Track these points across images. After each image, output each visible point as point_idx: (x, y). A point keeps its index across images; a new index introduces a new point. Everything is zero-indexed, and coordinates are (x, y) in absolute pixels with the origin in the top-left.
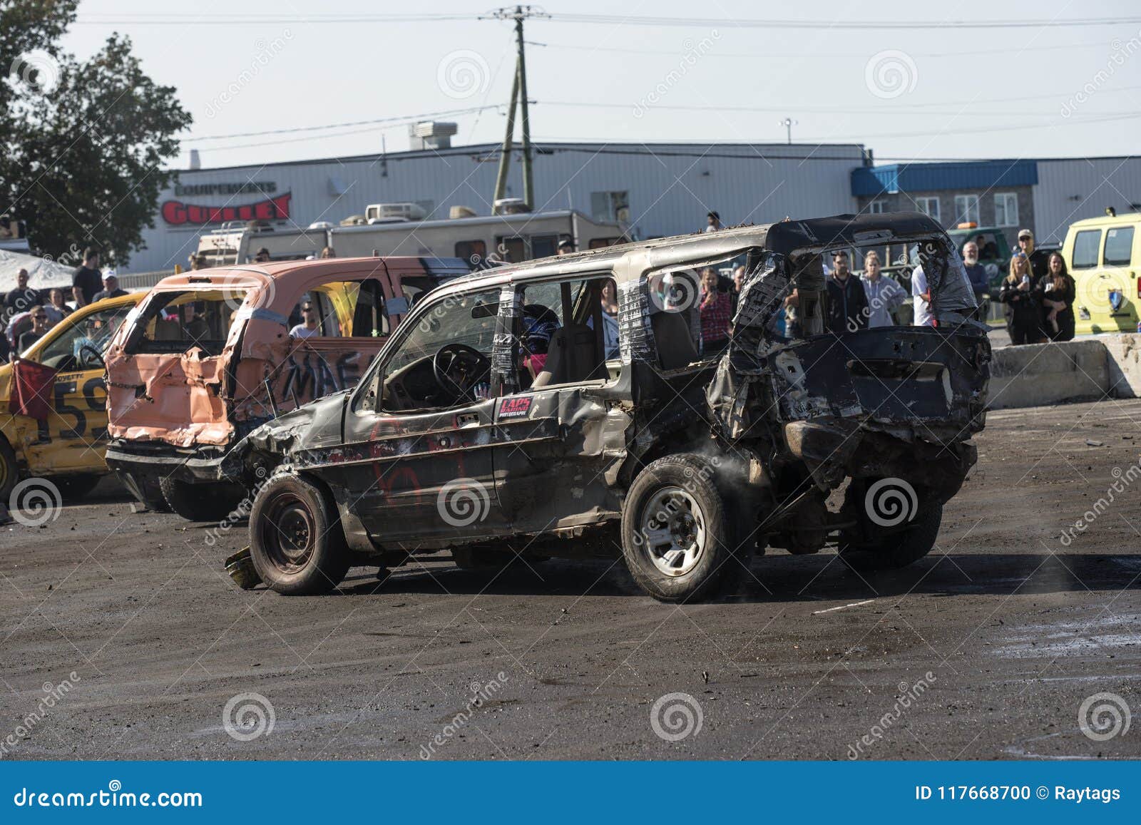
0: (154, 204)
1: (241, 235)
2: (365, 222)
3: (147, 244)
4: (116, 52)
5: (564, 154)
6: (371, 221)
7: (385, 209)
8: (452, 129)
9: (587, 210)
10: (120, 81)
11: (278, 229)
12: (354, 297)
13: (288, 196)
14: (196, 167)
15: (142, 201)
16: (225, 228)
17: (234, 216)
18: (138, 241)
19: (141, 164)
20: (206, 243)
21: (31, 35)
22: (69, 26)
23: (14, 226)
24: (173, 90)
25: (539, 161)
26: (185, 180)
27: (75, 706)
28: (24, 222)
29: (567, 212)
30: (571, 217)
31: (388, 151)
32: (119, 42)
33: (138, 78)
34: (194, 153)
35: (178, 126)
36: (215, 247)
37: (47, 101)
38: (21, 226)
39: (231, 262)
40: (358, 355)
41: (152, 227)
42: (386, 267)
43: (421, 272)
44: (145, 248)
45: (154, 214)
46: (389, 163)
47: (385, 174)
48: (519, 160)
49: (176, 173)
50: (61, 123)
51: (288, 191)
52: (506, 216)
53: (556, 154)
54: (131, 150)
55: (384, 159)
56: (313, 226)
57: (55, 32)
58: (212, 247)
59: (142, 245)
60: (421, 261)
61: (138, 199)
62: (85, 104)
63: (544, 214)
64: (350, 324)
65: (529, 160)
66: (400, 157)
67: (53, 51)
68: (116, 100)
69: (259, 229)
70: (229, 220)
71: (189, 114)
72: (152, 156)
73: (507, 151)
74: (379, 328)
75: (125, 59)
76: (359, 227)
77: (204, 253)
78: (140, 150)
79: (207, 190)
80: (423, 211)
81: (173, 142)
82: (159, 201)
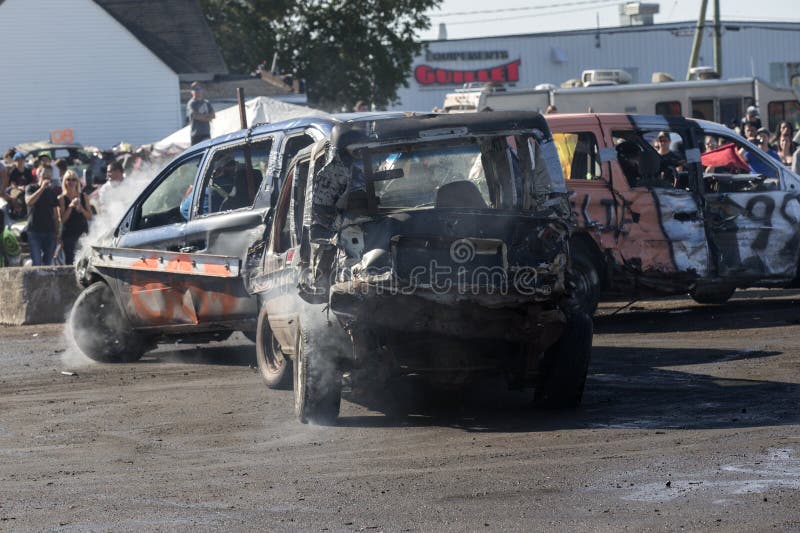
0: (408, 68)
1: (479, 94)
2: (581, 85)
3: (402, 101)
5: (748, 30)
6: (586, 84)
7: (599, 74)
8: (655, 9)
9: (767, 77)
11: (510, 89)
12: (572, 147)
13: (518, 63)
14: (443, 38)
15: (399, 65)
16: (467, 87)
18: (394, 97)
19: (398, 35)
20: (451, 100)
23: (296, 84)
25: (728, 37)
26: (434, 48)
27: (339, 475)
28: (304, 81)
29: (750, 79)
30: (753, 83)
34: (442, 26)
35: (430, 4)
36: (458, 104)
38: (301, 84)
40: (575, 194)
41: (407, 85)
42: (599, 120)
43: (628, 127)
44: (400, 104)
45: (408, 76)
46: (602, 36)
47: (598, 46)
48: (711, 35)
49: (426, 43)
51: (517, 58)
52: (699, 81)
53: (742, 31)
54: (391, 25)
55: (598, 33)
56: (539, 88)
58: (456, 103)
59: (398, 101)
60: (630, 118)
61: (396, 64)
63: (730, 80)
64: (569, 168)
65: (719, 35)
66: (611, 31)
69: (494, 89)
70: (469, 81)
72: (408, 29)
73: (701, 28)
74: (593, 172)
76: (577, 88)
77: (449, 108)
78: (399, 24)
79: (452, 56)
80: (629, 76)
81: (425, 17)
82: (413, 66)
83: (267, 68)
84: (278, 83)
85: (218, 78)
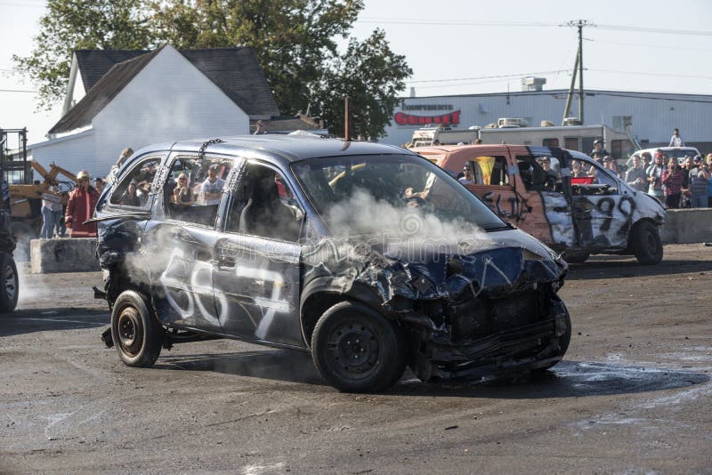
0: (391, 114)
1: (434, 131)
2: (498, 127)
4: (377, 37)
5: (600, 96)
6: (500, 127)
7: (509, 120)
8: (543, 81)
9: (611, 125)
10: (377, 52)
11: (453, 129)
12: (492, 165)
13: (459, 112)
14: (413, 96)
15: (386, 112)
16: (427, 127)
17: (431, 121)
18: (383, 132)
19: (386, 94)
20: (417, 134)
21: (334, 28)
22: (354, 24)
23: (321, 122)
24: (404, 57)
25: (587, 99)
26: (407, 103)
28: (327, 121)
29: (601, 126)
30: (602, 128)
31: (511, 91)
32: (379, 33)
33: (387, 52)
34: (413, 89)
35: (405, 75)
36: (421, 137)
37: (341, 60)
38: (325, 123)
39: (430, 144)
40: (493, 194)
41: (390, 125)
42: (508, 149)
43: (527, 153)
44: (387, 136)
45: (391, 119)
46: (511, 98)
47: (508, 103)
48: (577, 98)
49: (403, 99)
50: (347, 72)
51: (458, 110)
52: (570, 126)
53: (596, 96)
54: (381, 87)
55: (508, 95)
56: (471, 128)
57: (346, 26)
59: (385, 134)
60: (527, 148)
61: (384, 111)
62: (360, 63)
63: (589, 126)
64: (489, 178)
65: (582, 99)
66: (517, 94)
67: (345, 35)
68: (375, 62)
69: (444, 128)
71: (411, 70)
72: (391, 90)
73: (571, 94)
74: (504, 181)
75: (381, 42)
76: (494, 129)
77: (415, 140)
78: (386, 88)
79: (418, 108)
80: (527, 122)
81: (402, 83)
82: (395, 112)
83: (304, 113)
84: (310, 122)
85: (273, 118)
